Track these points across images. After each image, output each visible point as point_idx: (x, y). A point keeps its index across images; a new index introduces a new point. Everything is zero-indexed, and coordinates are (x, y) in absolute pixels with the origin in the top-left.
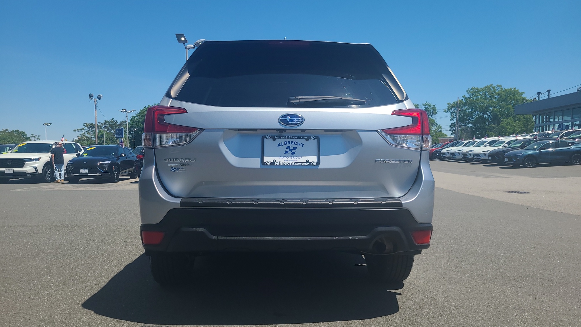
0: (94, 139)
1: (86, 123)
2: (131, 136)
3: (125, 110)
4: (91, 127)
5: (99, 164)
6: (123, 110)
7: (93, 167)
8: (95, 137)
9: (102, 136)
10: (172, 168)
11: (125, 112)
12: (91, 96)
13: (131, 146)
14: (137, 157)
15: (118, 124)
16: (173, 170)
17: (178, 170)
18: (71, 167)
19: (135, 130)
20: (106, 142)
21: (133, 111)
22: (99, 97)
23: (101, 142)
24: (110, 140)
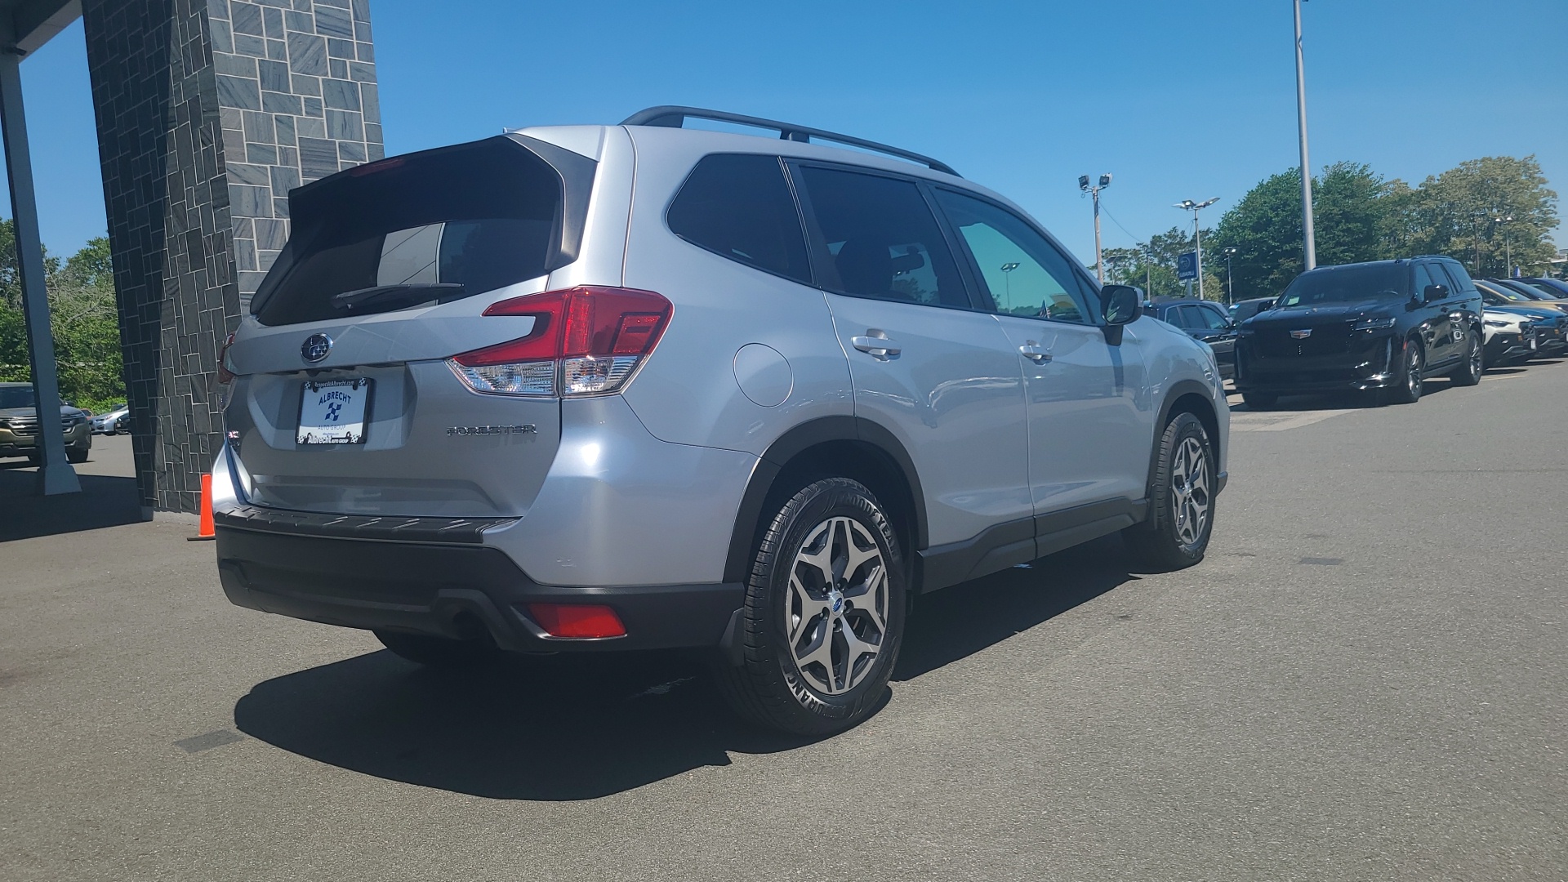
1: (1107, 249)
3: (1190, 201)
4: (1118, 257)
6: (1184, 202)
11: (1190, 208)
12: (1084, 182)
15: (1186, 241)
19: (1234, 251)
21: (1214, 201)
22: (1104, 181)
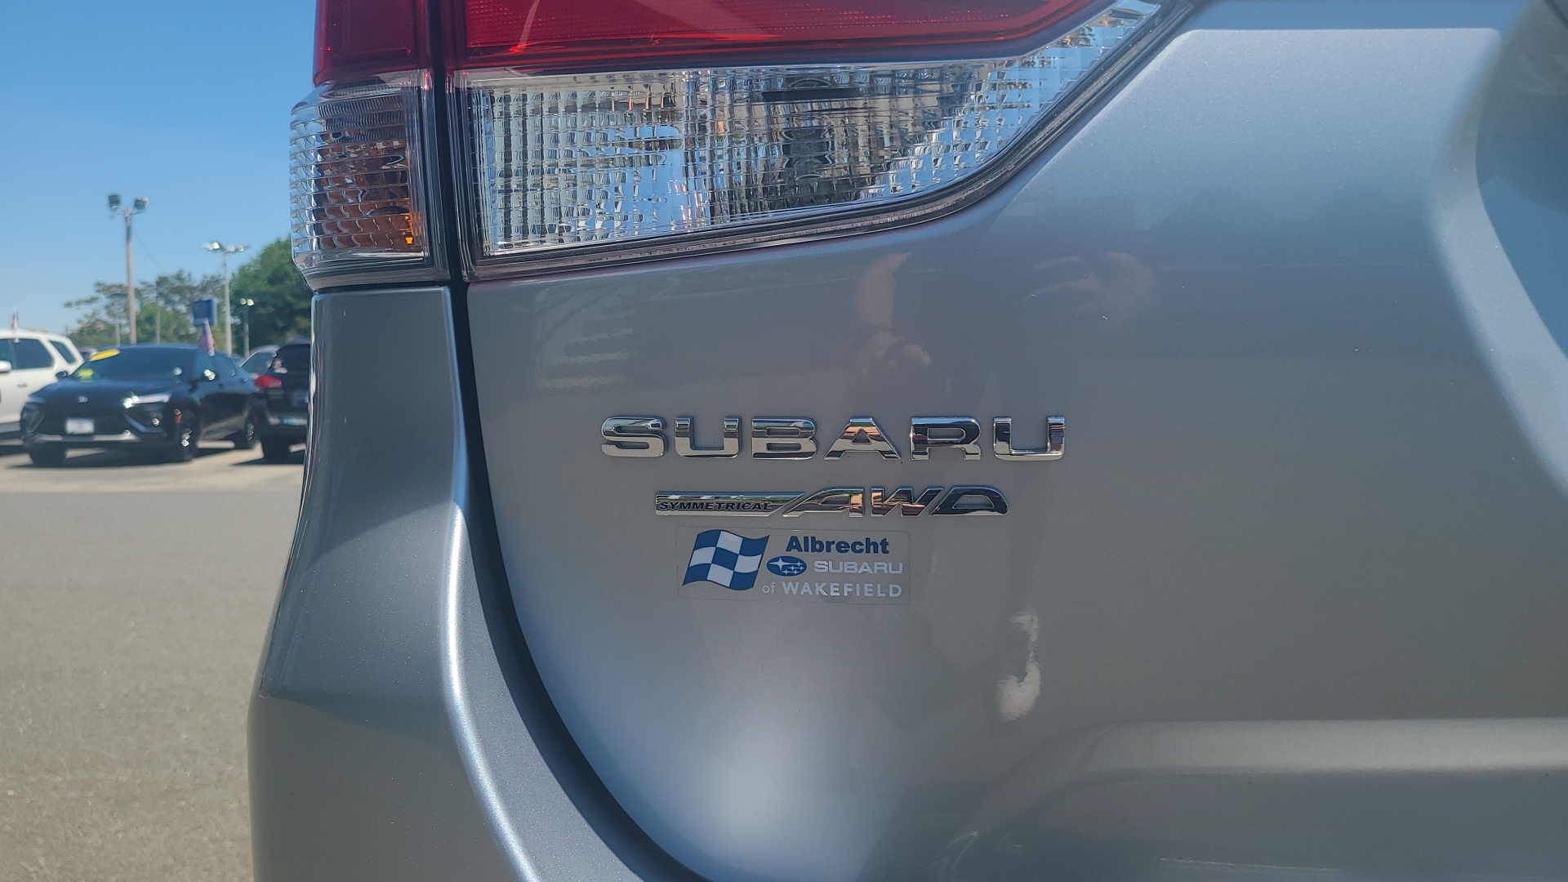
0: (127, 330)
1: (103, 283)
2: (237, 321)
4: (118, 293)
5: (128, 403)
7: (108, 414)
8: (128, 324)
9: (150, 320)
10: (708, 538)
13: (239, 350)
14: (258, 382)
15: (195, 285)
16: (720, 575)
17: (792, 567)
18: (35, 414)
19: (251, 303)
20: (163, 337)
21: (244, 249)
22: (139, 205)
23: (146, 335)
24: (176, 332)
